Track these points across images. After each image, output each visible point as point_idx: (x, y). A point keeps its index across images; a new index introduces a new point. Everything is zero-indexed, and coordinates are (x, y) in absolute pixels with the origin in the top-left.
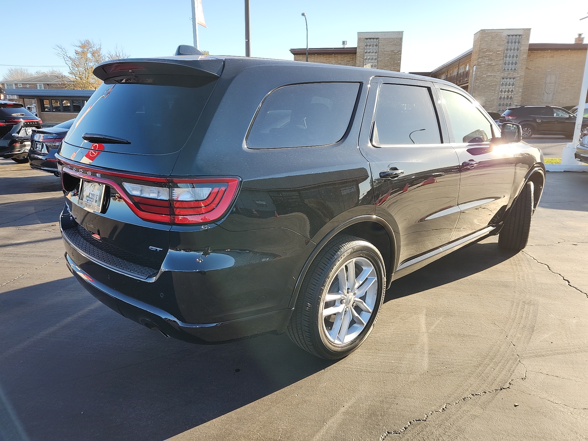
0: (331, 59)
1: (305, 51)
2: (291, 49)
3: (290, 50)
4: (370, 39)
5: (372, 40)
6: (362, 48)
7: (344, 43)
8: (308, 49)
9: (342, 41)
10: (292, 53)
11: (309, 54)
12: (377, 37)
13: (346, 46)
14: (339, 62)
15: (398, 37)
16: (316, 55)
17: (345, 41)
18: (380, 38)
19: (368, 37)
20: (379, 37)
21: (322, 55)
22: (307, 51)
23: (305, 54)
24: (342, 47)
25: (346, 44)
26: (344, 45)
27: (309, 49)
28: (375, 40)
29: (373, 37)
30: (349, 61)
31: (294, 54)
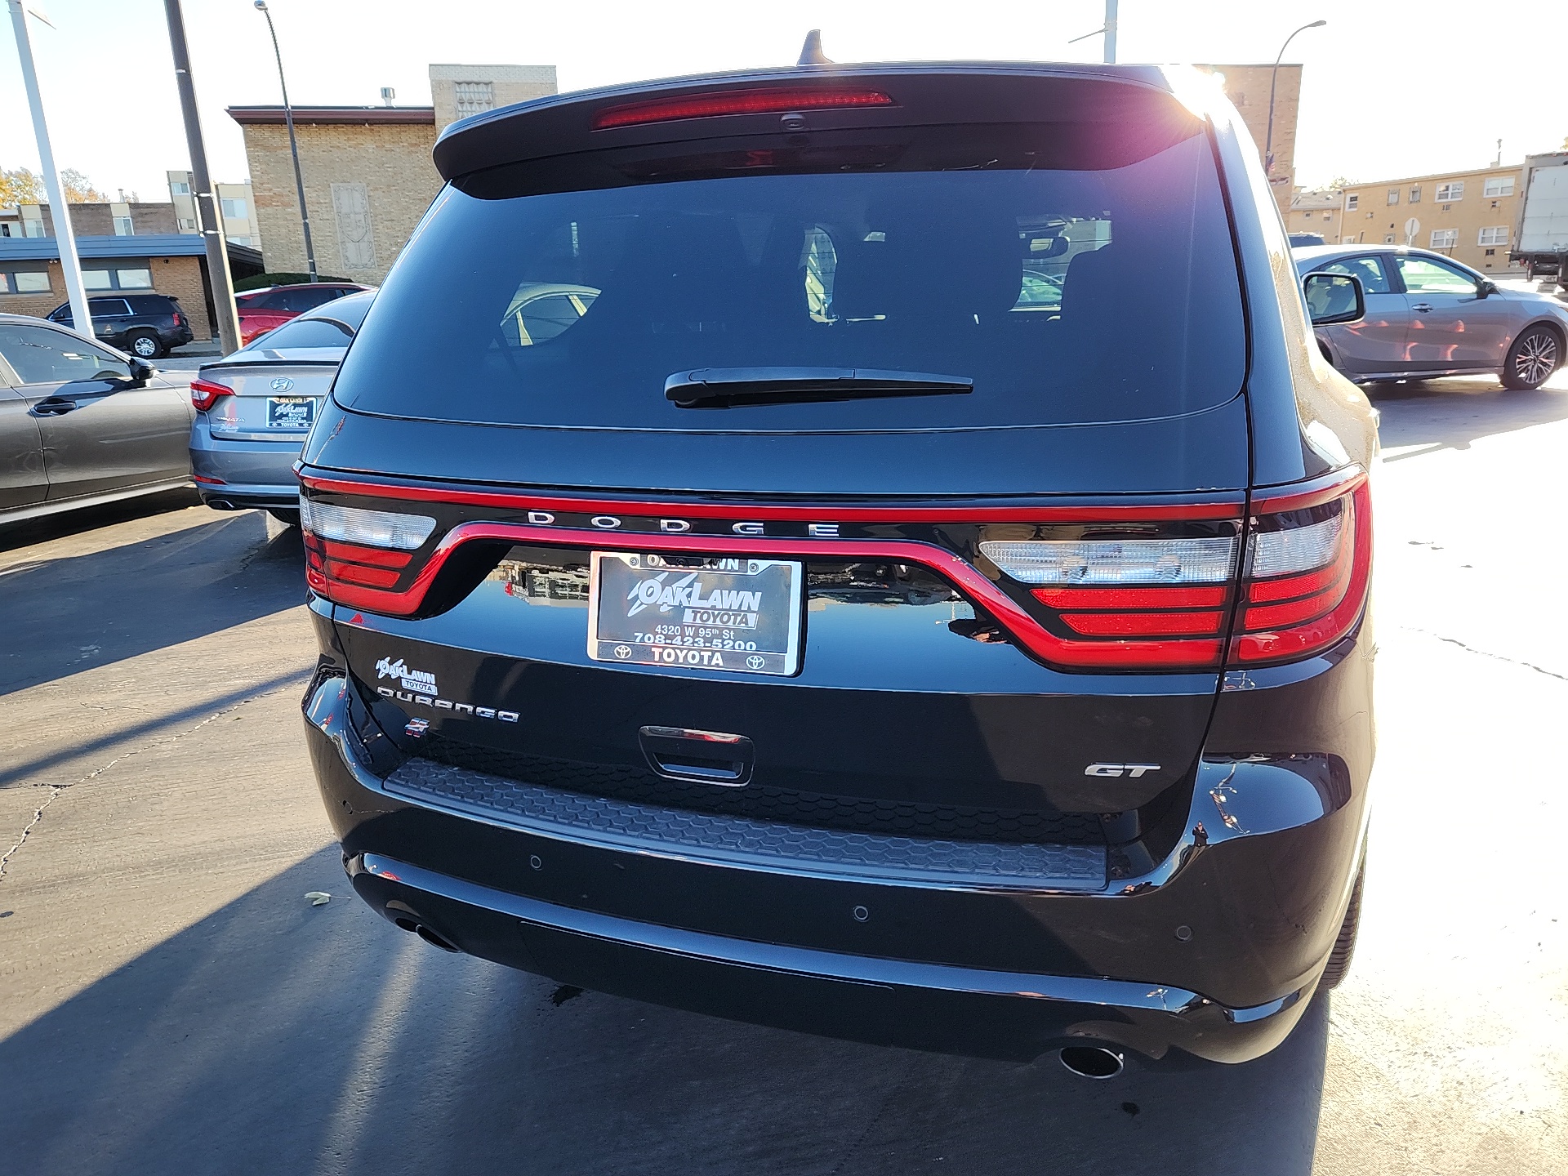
0: (360, 138)
1: (283, 113)
2: (231, 108)
3: (228, 111)
4: (468, 83)
5: (473, 88)
6: (450, 107)
7: (386, 93)
8: (290, 107)
9: (381, 89)
10: (236, 119)
11: (297, 122)
12: (487, 80)
13: (395, 103)
14: (387, 146)
15: (544, 82)
16: (314, 125)
17: (389, 89)
18: (495, 81)
19: (461, 80)
20: (492, 79)
21: (331, 126)
22: (289, 115)
23: (282, 122)
24: (384, 105)
25: (394, 97)
26: (388, 99)
27: (293, 107)
28: (482, 88)
29: (476, 80)
30: (416, 144)
31: (241, 121)
